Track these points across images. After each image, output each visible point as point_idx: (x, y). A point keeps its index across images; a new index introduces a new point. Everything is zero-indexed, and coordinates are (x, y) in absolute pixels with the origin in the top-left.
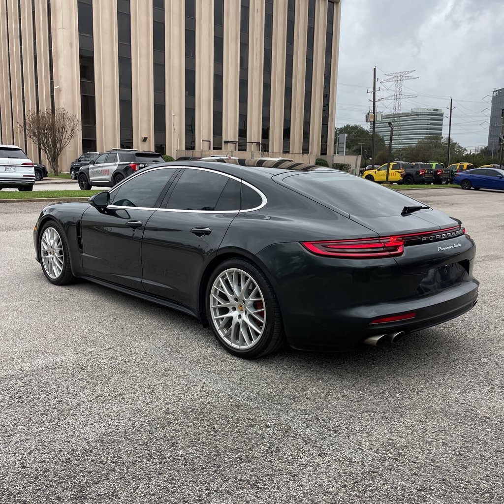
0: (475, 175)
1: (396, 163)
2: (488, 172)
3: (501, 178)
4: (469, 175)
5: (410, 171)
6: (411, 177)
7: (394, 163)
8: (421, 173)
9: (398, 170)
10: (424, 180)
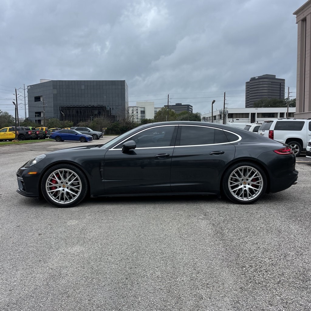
0: (62, 133)
1: (11, 127)
2: (69, 132)
3: (76, 134)
4: (59, 133)
5: (21, 132)
6: (23, 136)
7: (10, 128)
8: (29, 133)
9: (13, 132)
10: (32, 137)
